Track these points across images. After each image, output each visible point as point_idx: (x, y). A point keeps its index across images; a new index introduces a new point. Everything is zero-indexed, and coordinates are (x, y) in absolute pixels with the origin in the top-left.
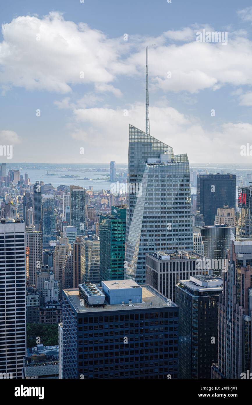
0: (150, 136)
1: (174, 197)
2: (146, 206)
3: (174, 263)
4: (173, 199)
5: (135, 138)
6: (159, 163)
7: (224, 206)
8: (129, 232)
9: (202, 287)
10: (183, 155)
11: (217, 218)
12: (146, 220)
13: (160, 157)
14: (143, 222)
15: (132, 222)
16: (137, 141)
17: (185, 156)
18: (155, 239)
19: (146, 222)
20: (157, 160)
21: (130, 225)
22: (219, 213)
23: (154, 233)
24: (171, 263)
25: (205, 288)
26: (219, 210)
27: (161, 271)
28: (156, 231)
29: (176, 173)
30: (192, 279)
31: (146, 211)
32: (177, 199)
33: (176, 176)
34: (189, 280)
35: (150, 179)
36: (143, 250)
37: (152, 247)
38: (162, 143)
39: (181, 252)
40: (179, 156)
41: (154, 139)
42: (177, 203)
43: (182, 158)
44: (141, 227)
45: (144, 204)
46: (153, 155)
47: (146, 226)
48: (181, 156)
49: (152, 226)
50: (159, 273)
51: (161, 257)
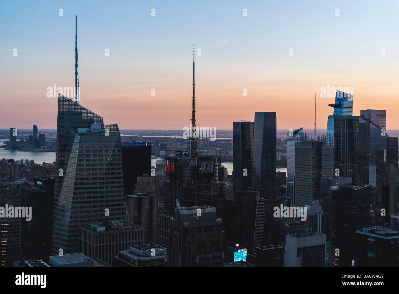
0: (79, 105)
1: (105, 167)
2: (76, 177)
3: (110, 234)
4: (104, 169)
5: (65, 107)
6: (90, 133)
7: (143, 174)
8: (57, 204)
9: (143, 256)
10: (113, 125)
11: (137, 186)
12: (77, 191)
13: (90, 127)
14: (73, 194)
15: (61, 194)
16: (66, 110)
17: (115, 126)
18: (87, 211)
19: (77, 194)
20: (87, 130)
21: (59, 197)
22: (139, 182)
23: (86, 205)
24: (107, 235)
25: (146, 257)
26: (139, 179)
27: (96, 243)
28: (88, 202)
29: (108, 143)
30: (132, 248)
31: (76, 182)
32: (108, 169)
33: (108, 146)
34: (128, 251)
35: (81, 149)
36: (74, 222)
37: (83, 219)
38: (93, 113)
39: (116, 223)
40: (109, 126)
41: (84, 109)
42: (108, 174)
43: (112, 128)
44: (72, 199)
45: (74, 175)
46: (83, 125)
47: (77, 198)
48: (111, 126)
49: (83, 198)
50: (95, 245)
51: (96, 229)
